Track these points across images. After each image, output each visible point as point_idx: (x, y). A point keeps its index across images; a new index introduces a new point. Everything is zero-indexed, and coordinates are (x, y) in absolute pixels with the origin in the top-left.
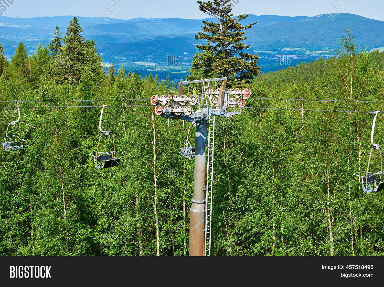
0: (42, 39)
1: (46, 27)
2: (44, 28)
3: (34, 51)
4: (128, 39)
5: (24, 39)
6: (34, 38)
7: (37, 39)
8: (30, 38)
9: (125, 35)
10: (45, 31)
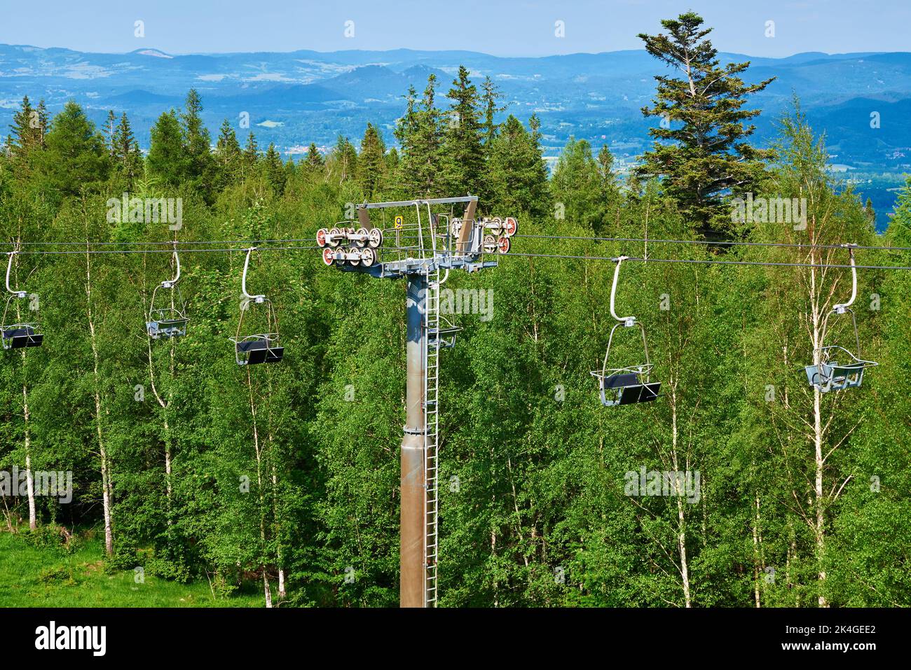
0: (570, 108)
1: (581, 79)
2: (577, 80)
3: (550, 136)
4: (779, 105)
5: (529, 107)
6: (550, 106)
7: (558, 107)
8: (541, 104)
9: (772, 97)
10: (578, 88)
